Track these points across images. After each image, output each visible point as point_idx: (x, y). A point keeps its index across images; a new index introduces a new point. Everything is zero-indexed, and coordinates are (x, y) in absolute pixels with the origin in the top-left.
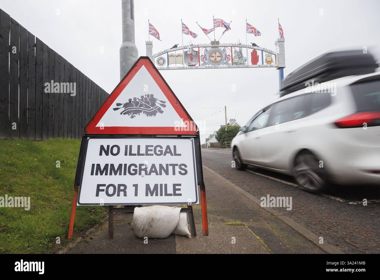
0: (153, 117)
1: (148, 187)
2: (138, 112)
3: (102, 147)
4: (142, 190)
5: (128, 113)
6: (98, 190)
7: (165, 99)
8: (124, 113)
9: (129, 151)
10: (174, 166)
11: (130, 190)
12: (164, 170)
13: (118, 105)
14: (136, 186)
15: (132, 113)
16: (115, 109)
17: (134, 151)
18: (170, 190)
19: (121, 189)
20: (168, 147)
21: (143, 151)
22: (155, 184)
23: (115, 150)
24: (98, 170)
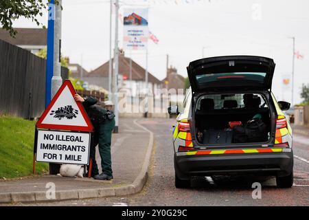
0: (70, 120)
1: (66, 156)
2: (63, 116)
3: (45, 135)
4: (64, 157)
5: (58, 116)
6: (44, 156)
7: (78, 109)
8: (56, 117)
9: (58, 138)
10: (79, 147)
11: (58, 157)
12: (74, 148)
13: (53, 111)
14: (61, 155)
15: (60, 117)
16: (51, 114)
17: (61, 138)
18: (76, 158)
19: (54, 156)
20: (77, 137)
21: (65, 138)
22: (70, 155)
23: (51, 137)
24: (43, 146)
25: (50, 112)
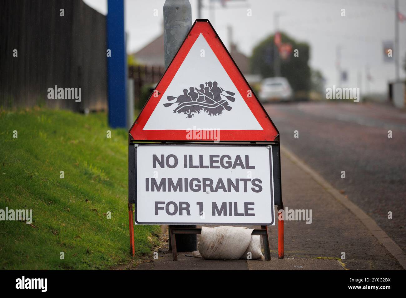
0: (217, 117)
1: (214, 205)
3: (155, 158)
4: (208, 208)
5: (184, 110)
6: (157, 209)
7: (234, 89)
8: (178, 110)
9: (188, 162)
10: (245, 181)
11: (194, 209)
12: (233, 185)
13: (170, 98)
14: (200, 204)
15: (189, 110)
16: (167, 105)
17: (196, 162)
18: (241, 210)
19: (183, 207)
20: (238, 157)
21: (206, 162)
22: (223, 203)
23: (172, 161)
24: (152, 185)
25: (164, 100)
